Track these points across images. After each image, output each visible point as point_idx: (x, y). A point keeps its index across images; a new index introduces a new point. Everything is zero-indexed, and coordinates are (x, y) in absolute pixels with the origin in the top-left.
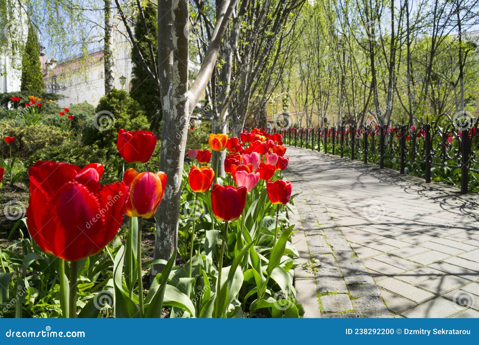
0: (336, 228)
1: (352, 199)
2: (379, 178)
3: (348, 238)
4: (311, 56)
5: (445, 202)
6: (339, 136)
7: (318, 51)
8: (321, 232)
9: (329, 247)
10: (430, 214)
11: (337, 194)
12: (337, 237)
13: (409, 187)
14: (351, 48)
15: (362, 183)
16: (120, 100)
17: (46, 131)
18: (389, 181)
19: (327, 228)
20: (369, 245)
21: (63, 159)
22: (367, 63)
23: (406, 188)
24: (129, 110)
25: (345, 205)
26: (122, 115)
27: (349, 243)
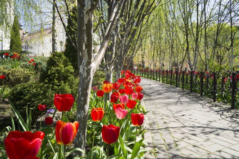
0: (167, 129)
1: (176, 111)
2: (189, 99)
3: (173, 135)
4: (156, 33)
5: (223, 114)
6: (170, 75)
7: (160, 31)
8: (159, 131)
9: (163, 140)
10: (215, 121)
11: (168, 108)
12: (168, 134)
13: (205, 104)
14: (176, 30)
15: (181, 102)
16: (59, 58)
17: (21, 72)
18: (195, 100)
19: (162, 129)
20: (184, 140)
21: (29, 90)
22: (184, 38)
23: (203, 105)
24: (64, 63)
25: (172, 115)
26: (60, 65)
27: (173, 138)
